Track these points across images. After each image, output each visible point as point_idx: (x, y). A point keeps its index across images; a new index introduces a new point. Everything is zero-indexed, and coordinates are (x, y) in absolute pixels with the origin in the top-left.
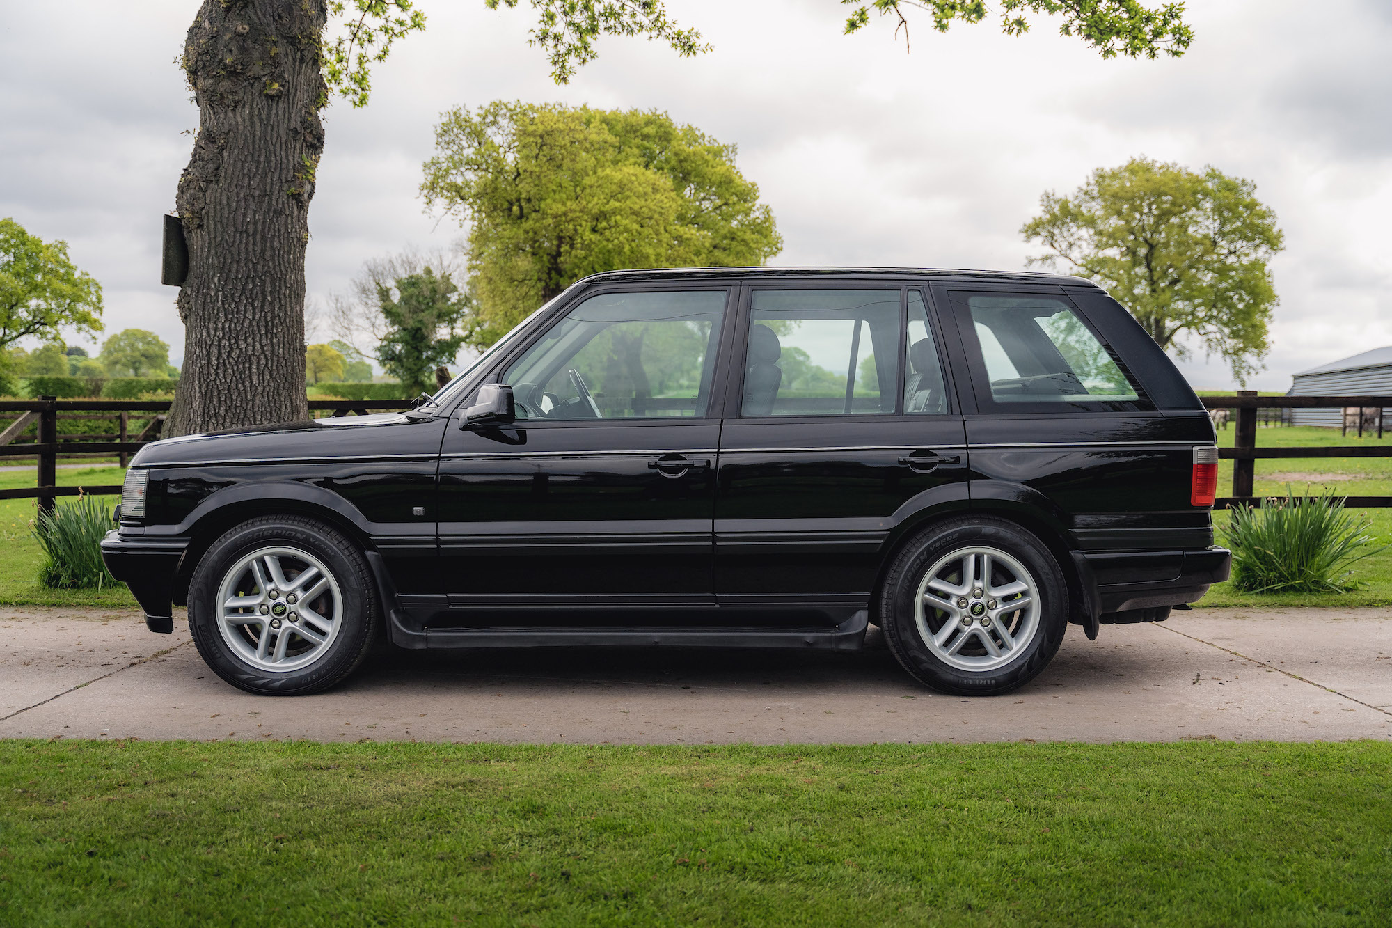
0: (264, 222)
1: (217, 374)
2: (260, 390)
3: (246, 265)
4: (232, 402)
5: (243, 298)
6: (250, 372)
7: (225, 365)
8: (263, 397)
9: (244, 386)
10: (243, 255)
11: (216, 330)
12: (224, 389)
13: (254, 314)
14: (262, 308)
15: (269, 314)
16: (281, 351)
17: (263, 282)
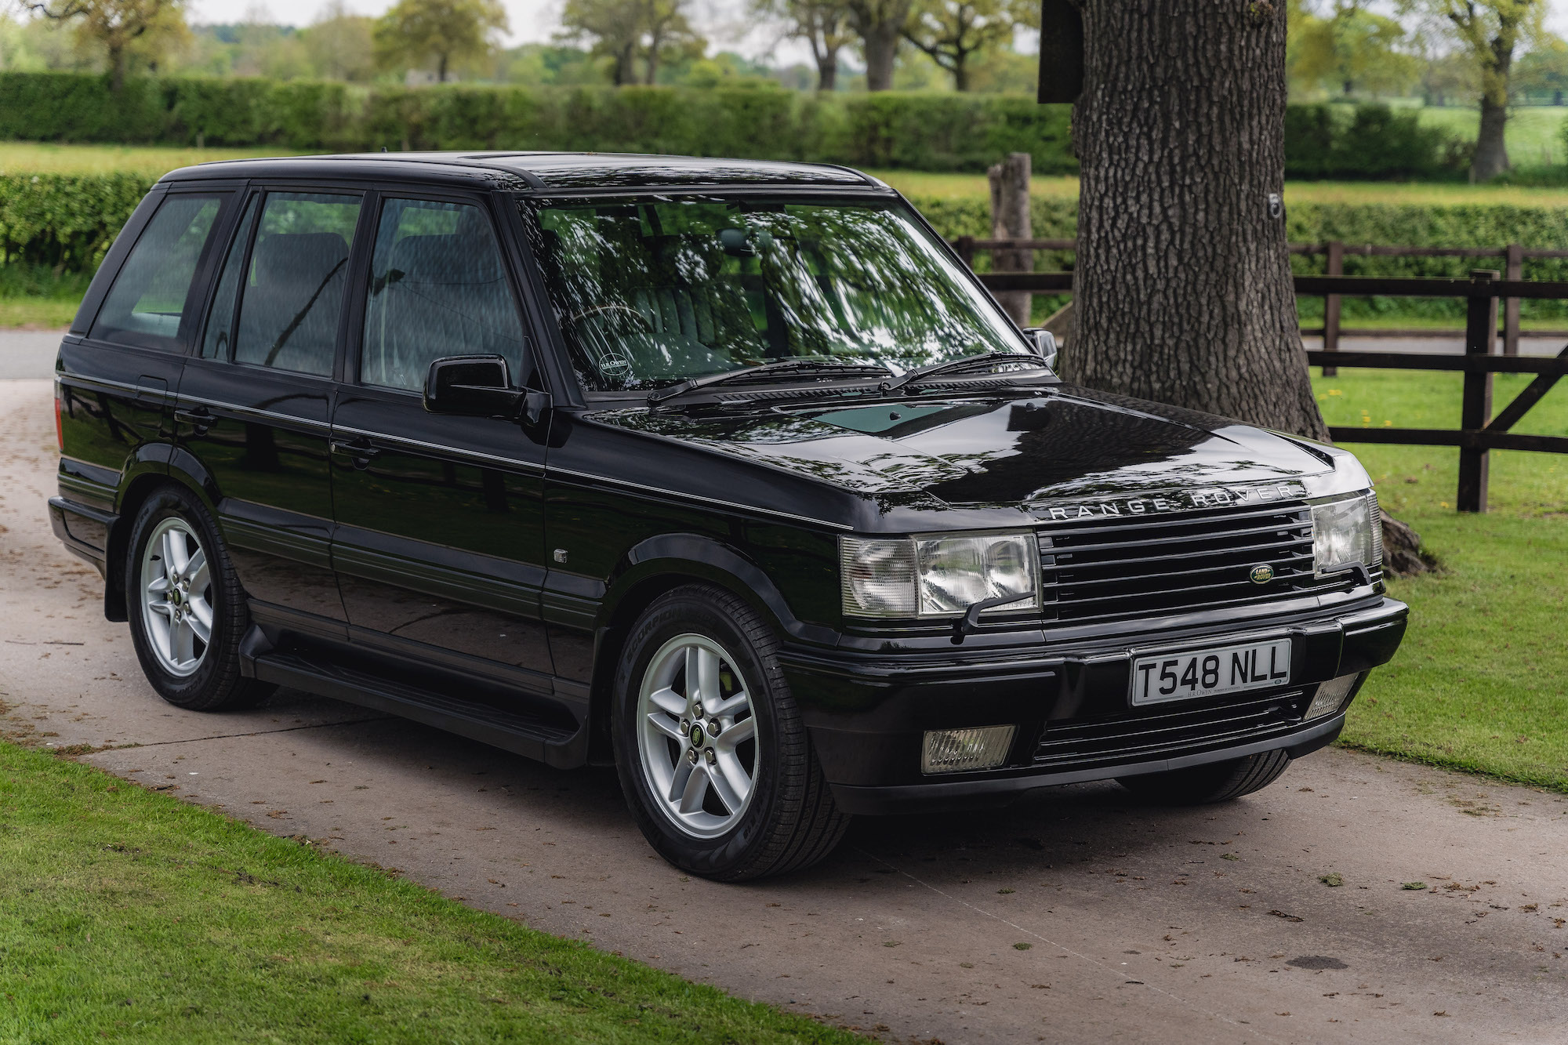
1: (1098, 256)
2: (1160, 285)
3: (1140, 69)
4: (1117, 305)
5: (1135, 125)
6: (1145, 254)
7: (1107, 242)
8: (1166, 297)
9: (1136, 279)
10: (1134, 49)
11: (1097, 179)
12: (1106, 283)
13: (1151, 152)
14: (1164, 142)
15: (1177, 151)
16: (1201, 216)
17: (1165, 96)
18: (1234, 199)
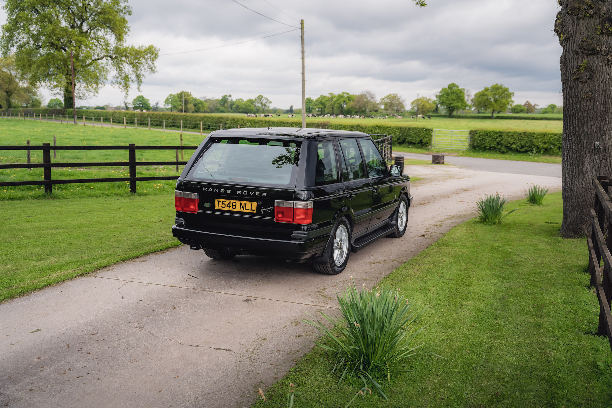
14: (567, 129)
15: (569, 131)
17: (567, 118)
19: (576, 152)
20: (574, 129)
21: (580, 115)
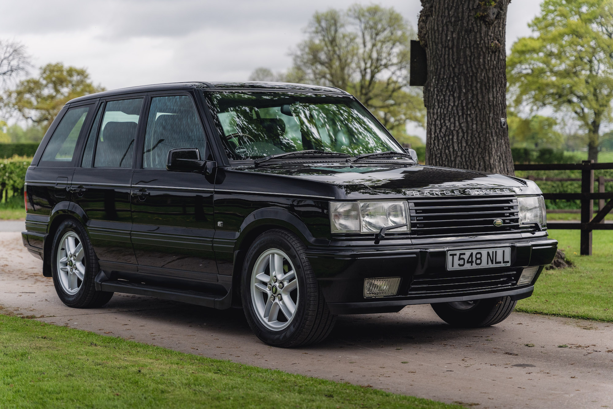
0: (459, 38)
1: (434, 144)
2: (459, 154)
3: (449, 69)
4: (442, 162)
5: (448, 92)
6: (453, 142)
7: (438, 138)
8: (462, 158)
9: (450, 151)
10: (447, 62)
11: (433, 114)
12: (438, 154)
13: (454, 102)
14: (459, 98)
15: (464, 101)
16: (474, 126)
17: (459, 80)
18: (487, 119)
19: (479, 134)
20: (475, 97)
21: (483, 75)
